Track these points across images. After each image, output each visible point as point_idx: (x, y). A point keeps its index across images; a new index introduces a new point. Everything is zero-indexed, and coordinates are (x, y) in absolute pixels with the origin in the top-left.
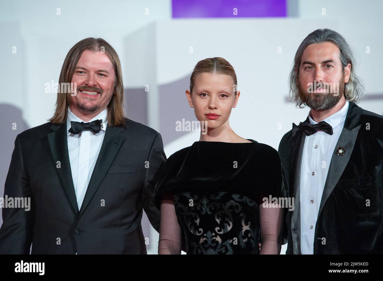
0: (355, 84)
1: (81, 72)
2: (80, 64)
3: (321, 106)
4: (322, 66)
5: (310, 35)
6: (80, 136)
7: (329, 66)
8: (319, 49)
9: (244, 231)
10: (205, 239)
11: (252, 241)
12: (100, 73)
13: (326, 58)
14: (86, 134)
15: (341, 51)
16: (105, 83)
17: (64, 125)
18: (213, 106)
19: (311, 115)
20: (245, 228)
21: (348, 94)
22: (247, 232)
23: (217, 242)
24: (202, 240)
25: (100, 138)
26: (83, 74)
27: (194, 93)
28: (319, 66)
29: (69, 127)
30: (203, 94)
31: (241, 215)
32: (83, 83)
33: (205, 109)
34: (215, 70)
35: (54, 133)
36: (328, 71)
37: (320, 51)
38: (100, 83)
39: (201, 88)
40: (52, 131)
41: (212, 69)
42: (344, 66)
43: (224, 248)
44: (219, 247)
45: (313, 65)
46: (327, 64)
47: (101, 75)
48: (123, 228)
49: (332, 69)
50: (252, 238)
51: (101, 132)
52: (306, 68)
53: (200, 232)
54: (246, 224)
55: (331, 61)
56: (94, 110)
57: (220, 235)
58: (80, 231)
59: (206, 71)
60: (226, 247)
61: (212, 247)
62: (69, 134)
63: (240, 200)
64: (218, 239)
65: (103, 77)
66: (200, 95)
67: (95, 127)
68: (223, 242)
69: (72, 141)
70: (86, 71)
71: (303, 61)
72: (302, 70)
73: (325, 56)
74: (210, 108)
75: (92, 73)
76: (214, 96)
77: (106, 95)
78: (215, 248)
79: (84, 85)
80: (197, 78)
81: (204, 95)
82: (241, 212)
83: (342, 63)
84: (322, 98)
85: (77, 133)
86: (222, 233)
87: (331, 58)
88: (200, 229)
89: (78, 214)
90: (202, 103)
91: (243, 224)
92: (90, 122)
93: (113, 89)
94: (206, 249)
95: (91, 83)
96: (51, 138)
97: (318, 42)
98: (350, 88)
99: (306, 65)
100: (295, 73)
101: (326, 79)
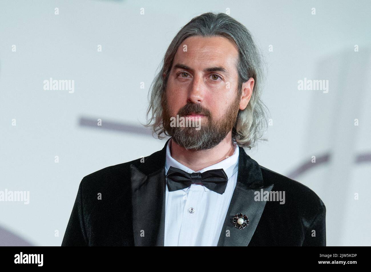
3: (193, 144)
4: (204, 76)
7: (215, 77)
8: (202, 47)
13: (213, 64)
15: (241, 55)
21: (241, 130)
28: (200, 75)
37: (205, 50)
45: (190, 72)
49: (219, 85)
52: (178, 75)
55: (220, 69)
72: (172, 79)
73: (212, 59)
87: (221, 65)
97: (203, 35)
99: (179, 70)
100: (161, 82)
101: (208, 99)
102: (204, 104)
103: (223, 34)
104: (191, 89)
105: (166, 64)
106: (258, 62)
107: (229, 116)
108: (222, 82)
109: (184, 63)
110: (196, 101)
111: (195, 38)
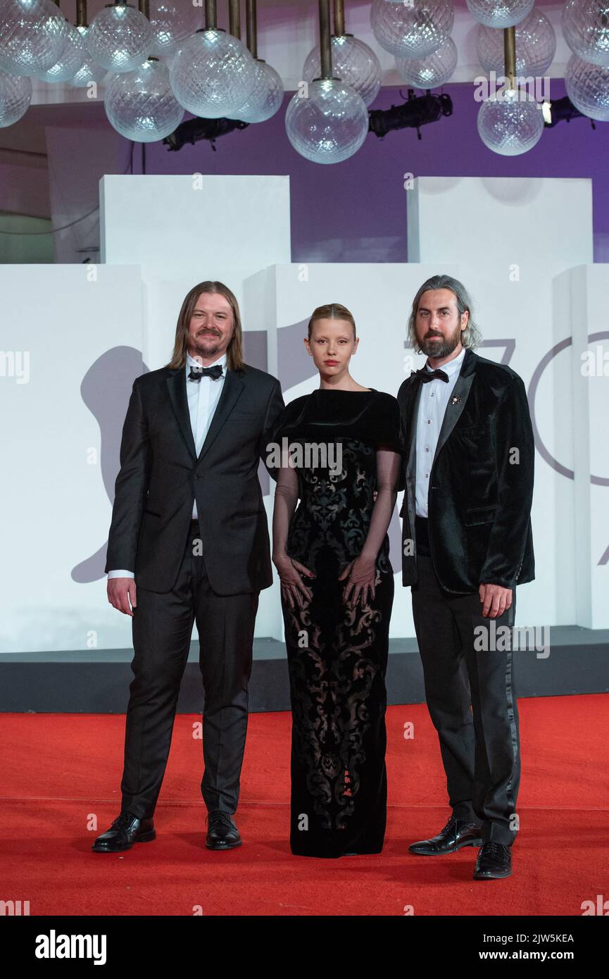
0: (472, 331)
1: (200, 315)
2: (198, 307)
3: (436, 354)
4: (437, 313)
5: (427, 281)
6: (200, 381)
7: (444, 313)
8: (434, 296)
9: (358, 480)
10: (319, 487)
11: (366, 490)
12: (219, 315)
13: (442, 305)
14: (206, 380)
15: (458, 299)
16: (224, 325)
17: (184, 370)
18: (331, 352)
19: (428, 362)
20: (360, 477)
21: (465, 341)
22: (362, 481)
23: (332, 490)
24: (316, 488)
25: (220, 384)
26: (202, 317)
27: (312, 340)
28: (435, 313)
29: (188, 372)
30: (321, 341)
31: (356, 464)
32: (202, 326)
33: (324, 354)
34: (333, 316)
35: (172, 378)
36: (444, 318)
37: (436, 298)
38: (220, 326)
39: (319, 335)
40: (171, 376)
41: (330, 315)
42: (460, 313)
43: (337, 497)
44: (333, 495)
45: (429, 312)
46: (443, 311)
47: (220, 317)
48: (240, 475)
49: (447, 317)
50: (366, 486)
51: (221, 377)
52: (422, 314)
53: (314, 480)
54: (361, 473)
55: (446, 308)
56: (214, 352)
57: (334, 484)
58: (199, 477)
59: (324, 317)
60: (340, 496)
61: (326, 496)
62: (188, 379)
63: (355, 449)
64: (333, 488)
65: (222, 319)
66: (319, 342)
67: (214, 373)
68: (337, 491)
69: (191, 387)
70: (204, 314)
71: (419, 307)
72: (418, 317)
73: (441, 303)
74: (329, 354)
75: (211, 315)
76: (333, 341)
77: (226, 337)
78: (328, 497)
79: (202, 328)
80: (315, 325)
81: (323, 341)
82: (356, 461)
83: (459, 311)
84: (437, 345)
85: (196, 379)
86: (336, 481)
87: (447, 305)
88: (315, 478)
89: (197, 462)
90: (321, 349)
91: (358, 473)
92: (209, 367)
93: (232, 331)
94: (320, 497)
95: (210, 326)
96: (170, 382)
97: (434, 289)
98: (466, 335)
99: (422, 311)
100: (412, 319)
101: (441, 326)
102: (439, 330)
103: (445, 287)
104: (430, 322)
105: (414, 309)
106: (470, 303)
107: (455, 335)
108: (449, 316)
109: (424, 307)
110: (434, 329)
111: (430, 291)
